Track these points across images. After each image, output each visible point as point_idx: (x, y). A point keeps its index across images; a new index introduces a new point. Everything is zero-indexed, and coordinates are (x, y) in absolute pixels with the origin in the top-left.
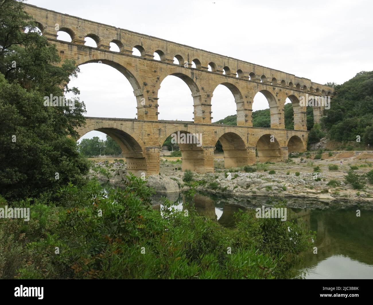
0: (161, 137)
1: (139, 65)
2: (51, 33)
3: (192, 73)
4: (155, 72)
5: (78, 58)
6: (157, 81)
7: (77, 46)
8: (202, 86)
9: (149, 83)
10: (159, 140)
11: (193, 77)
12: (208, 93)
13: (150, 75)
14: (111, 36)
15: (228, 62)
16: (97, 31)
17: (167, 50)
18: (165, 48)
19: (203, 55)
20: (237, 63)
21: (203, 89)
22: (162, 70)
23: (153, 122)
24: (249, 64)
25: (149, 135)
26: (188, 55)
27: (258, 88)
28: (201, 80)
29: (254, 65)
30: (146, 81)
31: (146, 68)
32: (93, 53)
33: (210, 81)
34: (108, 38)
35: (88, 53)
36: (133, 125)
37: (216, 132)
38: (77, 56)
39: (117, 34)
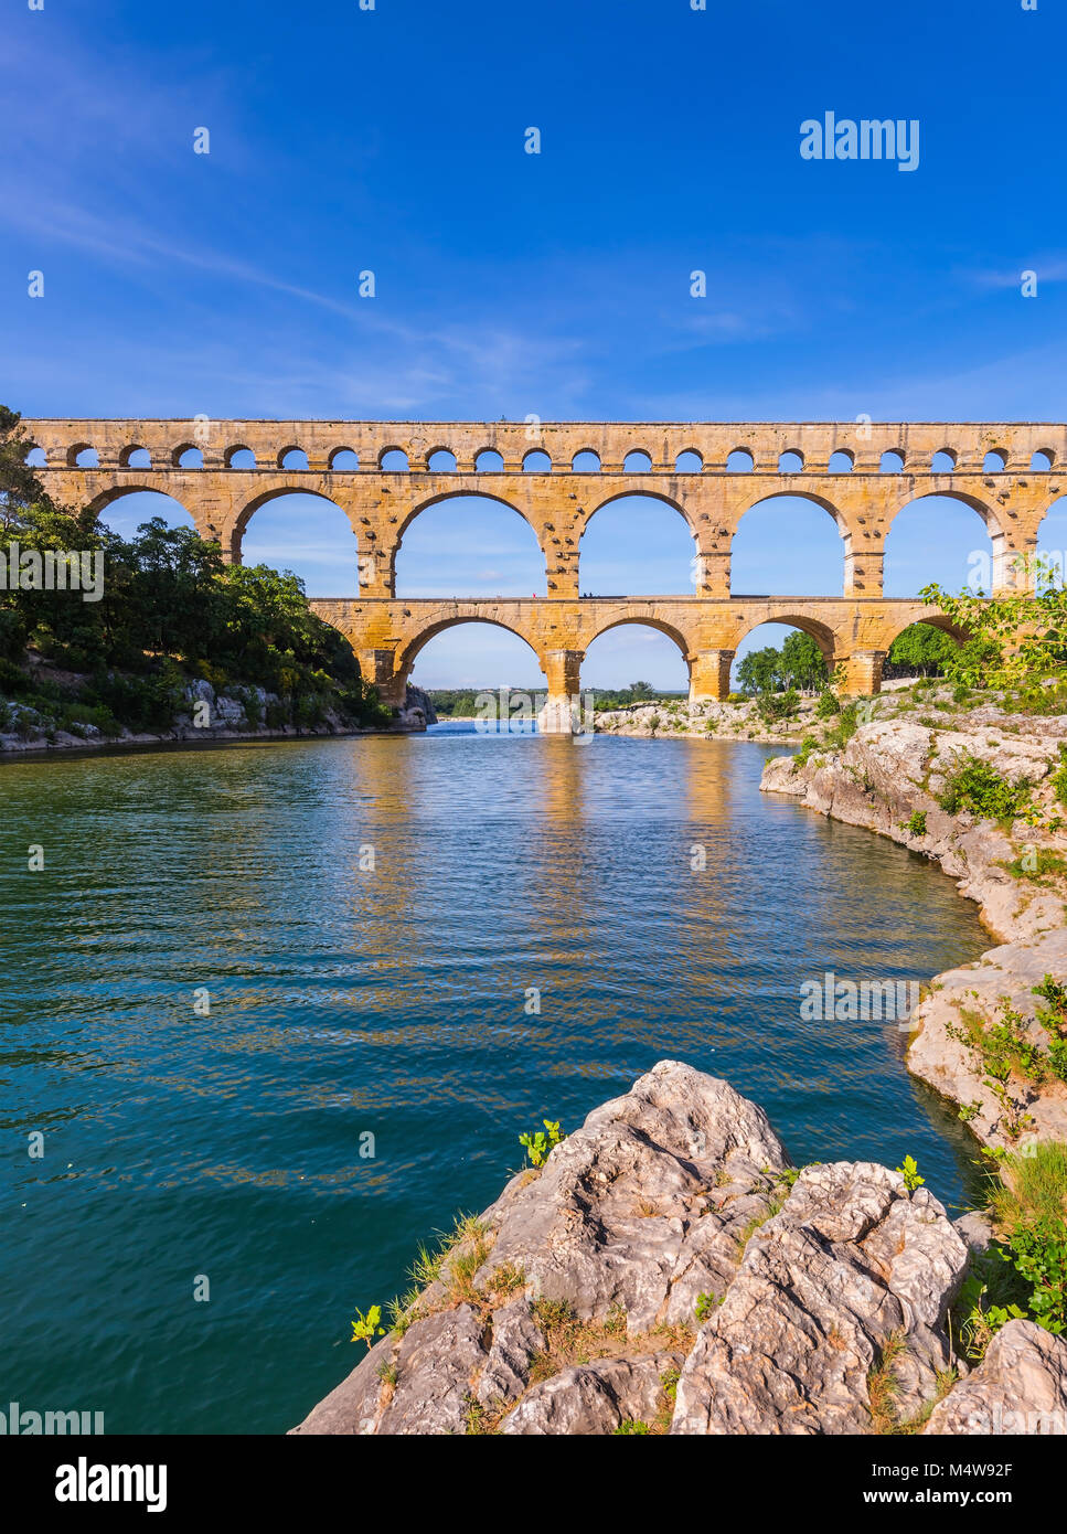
0: (583, 630)
1: (532, 490)
2: (367, 460)
3: (674, 486)
4: (574, 498)
5: (413, 497)
6: (576, 517)
7: (411, 474)
8: (702, 512)
9: (559, 524)
10: (578, 637)
11: (676, 494)
12: (721, 526)
13: (558, 506)
14: (475, 443)
15: (799, 436)
16: (447, 438)
17: (605, 443)
18: (601, 441)
19: (711, 436)
20: (832, 432)
21: (706, 517)
22: (590, 491)
23: (564, 602)
24: (885, 427)
25: (553, 627)
26: (666, 444)
27: (912, 489)
28: (699, 496)
29: (904, 426)
30: (551, 520)
31: (548, 493)
32: (438, 482)
33: (730, 498)
34: (471, 446)
35: (430, 484)
36: (519, 611)
37: (741, 618)
38: (409, 494)
39: (489, 435)
